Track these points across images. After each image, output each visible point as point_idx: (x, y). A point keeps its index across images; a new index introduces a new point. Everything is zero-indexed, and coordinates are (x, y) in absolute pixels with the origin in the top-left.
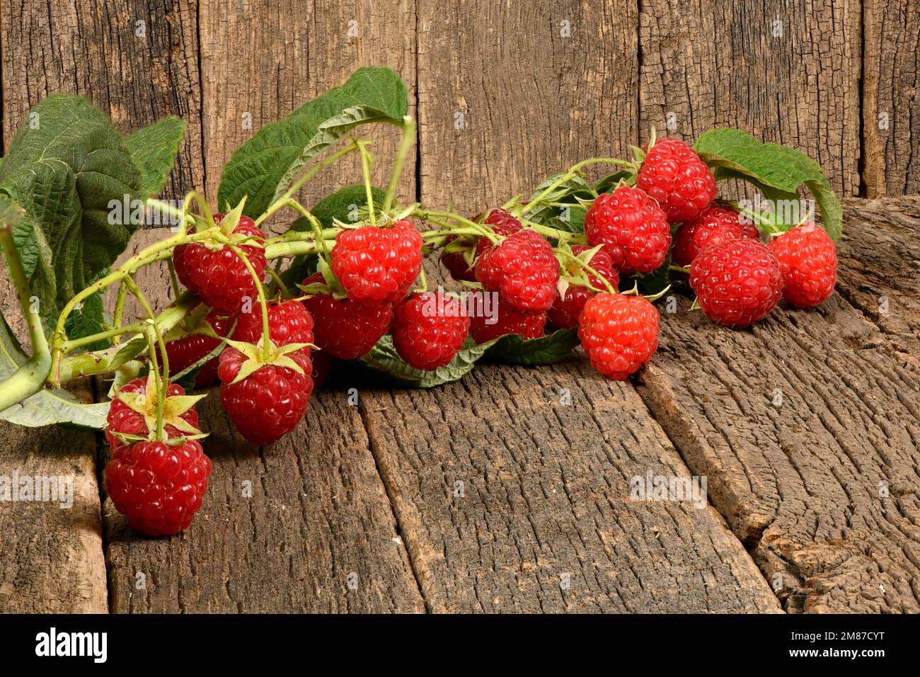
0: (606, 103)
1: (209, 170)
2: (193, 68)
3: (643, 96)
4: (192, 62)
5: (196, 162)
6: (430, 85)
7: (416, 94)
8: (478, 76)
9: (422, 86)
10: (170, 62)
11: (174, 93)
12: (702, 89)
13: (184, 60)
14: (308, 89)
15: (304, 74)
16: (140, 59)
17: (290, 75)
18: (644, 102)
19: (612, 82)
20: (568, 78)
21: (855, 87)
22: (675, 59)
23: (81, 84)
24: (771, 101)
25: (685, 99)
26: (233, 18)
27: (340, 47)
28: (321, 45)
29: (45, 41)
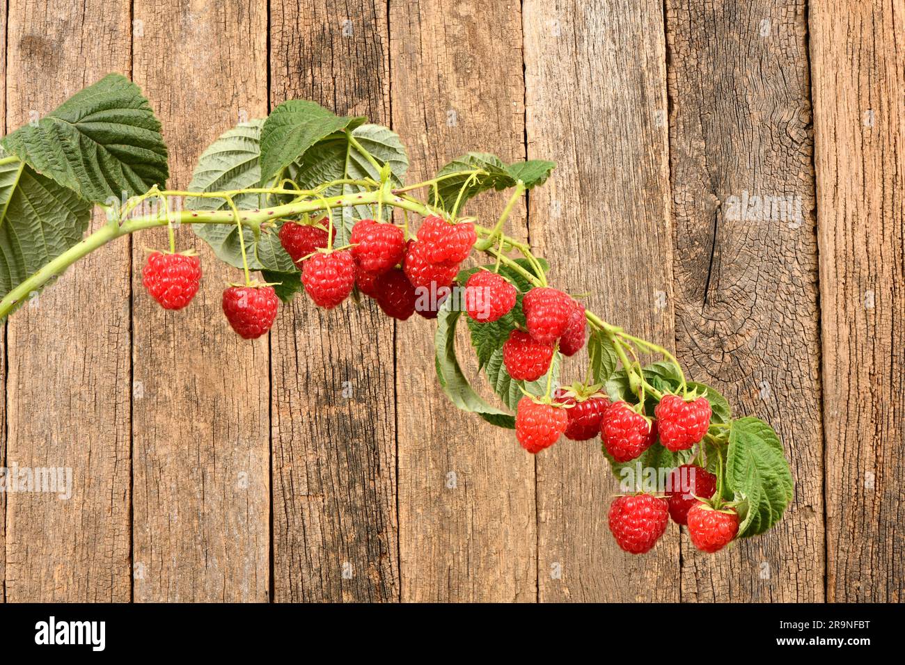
0: (659, 592)
2: (395, 568)
3: (683, 587)
4: (395, 564)
6: (546, 580)
7: (537, 586)
8: (577, 574)
9: (540, 580)
10: (380, 564)
11: (383, 583)
12: (721, 583)
13: (390, 564)
14: (468, 582)
15: (466, 572)
16: (362, 563)
17: (456, 573)
18: (684, 591)
19: (663, 578)
20: (634, 575)
21: (821, 581)
22: (704, 563)
23: (324, 578)
24: (766, 591)
25: (710, 589)
26: (420, 537)
27: (489, 555)
28: (477, 554)
29: (302, 551)
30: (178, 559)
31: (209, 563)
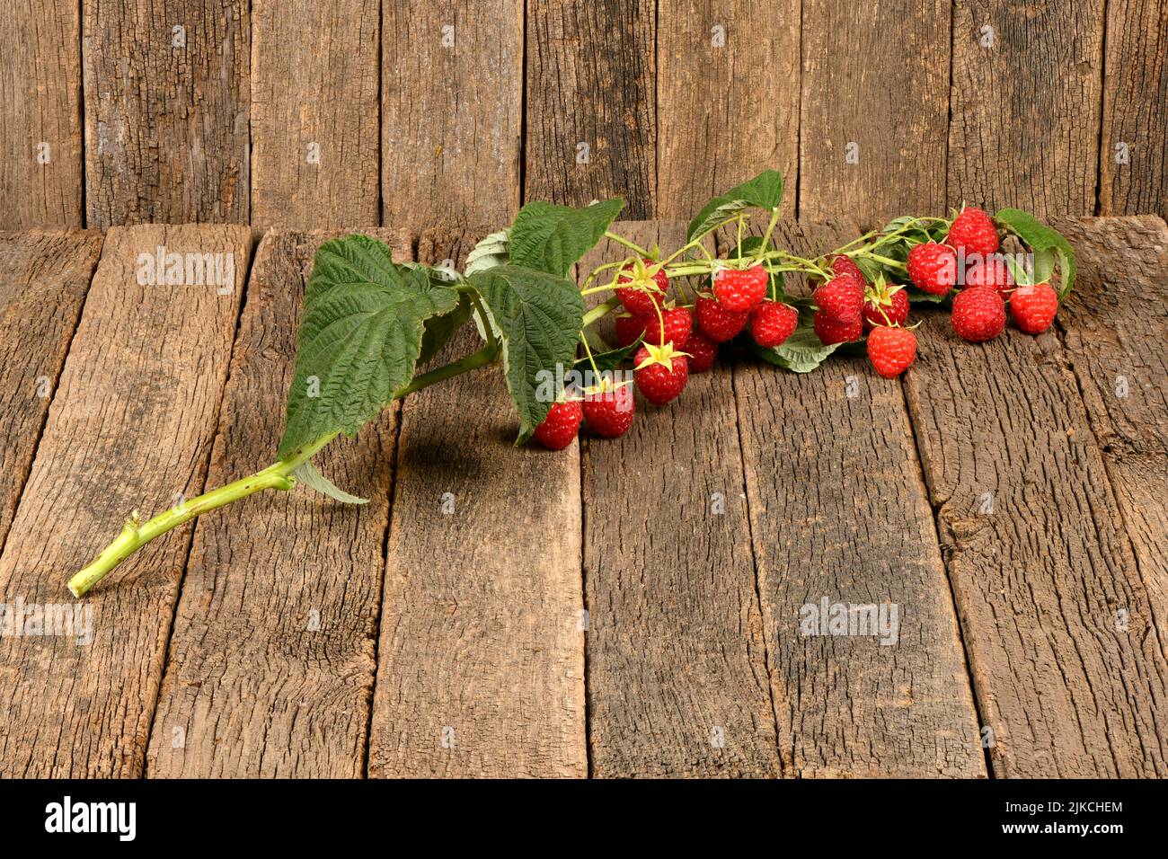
0: (925, 146)
1: (660, 181)
2: (651, 115)
3: (951, 141)
4: (651, 111)
5: (652, 176)
6: (808, 131)
7: (799, 136)
8: (840, 126)
9: (802, 130)
10: (637, 110)
11: (638, 131)
12: (990, 138)
13: (646, 110)
14: (727, 131)
15: (725, 121)
16: (617, 109)
17: (715, 121)
18: (951, 145)
19: (930, 132)
20: (900, 129)
21: (1094, 139)
22: (973, 117)
23: (578, 124)
24: (1037, 148)
25: (979, 144)
26: (679, 83)
27: (749, 104)
28: (737, 103)
29: (555, 96)
30: (428, 102)
31: (460, 107)
